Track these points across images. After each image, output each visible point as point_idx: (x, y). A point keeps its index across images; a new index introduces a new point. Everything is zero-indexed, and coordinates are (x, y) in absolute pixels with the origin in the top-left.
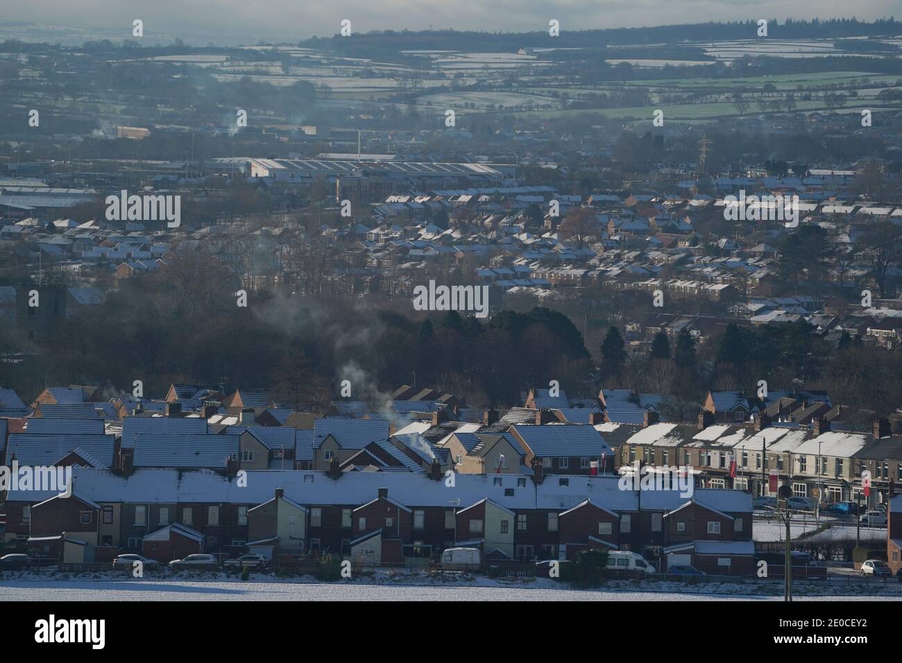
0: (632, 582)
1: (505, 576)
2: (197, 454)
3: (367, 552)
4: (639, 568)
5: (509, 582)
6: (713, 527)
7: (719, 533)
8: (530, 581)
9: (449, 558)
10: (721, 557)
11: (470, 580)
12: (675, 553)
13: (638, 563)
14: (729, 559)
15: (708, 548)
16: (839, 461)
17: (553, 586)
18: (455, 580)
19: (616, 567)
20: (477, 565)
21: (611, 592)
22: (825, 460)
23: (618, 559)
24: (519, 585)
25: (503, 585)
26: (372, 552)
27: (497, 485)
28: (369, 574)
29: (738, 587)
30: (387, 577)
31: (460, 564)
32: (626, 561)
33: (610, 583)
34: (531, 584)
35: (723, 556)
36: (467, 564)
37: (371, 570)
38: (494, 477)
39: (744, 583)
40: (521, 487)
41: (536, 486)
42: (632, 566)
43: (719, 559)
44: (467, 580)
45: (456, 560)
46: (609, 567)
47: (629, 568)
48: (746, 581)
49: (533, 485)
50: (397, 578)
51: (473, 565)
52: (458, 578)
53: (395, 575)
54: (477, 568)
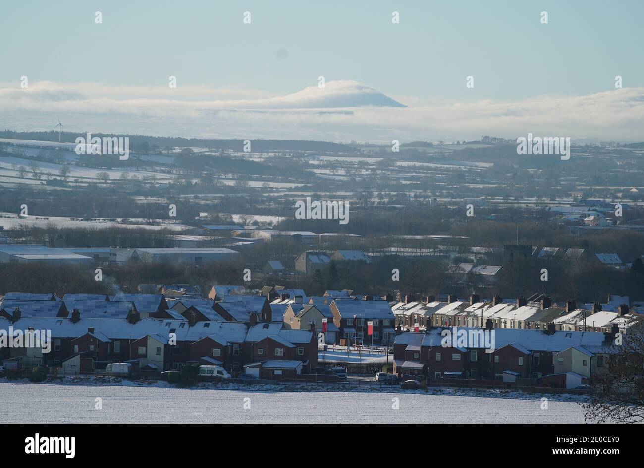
0: (214, 384)
1: (139, 380)
2: (105, 312)
3: (72, 365)
4: (219, 375)
5: (140, 383)
6: (279, 352)
7: (282, 355)
8: (153, 383)
9: (110, 369)
10: (276, 369)
11: (118, 382)
12: (250, 367)
13: (219, 372)
14: (281, 371)
15: (270, 364)
16: (520, 323)
17: (165, 386)
18: (109, 382)
19: (206, 375)
20: (126, 373)
21: (198, 389)
22: (514, 322)
23: (207, 370)
24: (145, 385)
25: (136, 385)
26: (75, 365)
27: (167, 327)
28: (61, 379)
29: (273, 386)
30: (71, 380)
31: (116, 373)
32: (212, 371)
33: (200, 384)
34: (153, 385)
35: (277, 369)
36: (119, 373)
37: (63, 376)
38: (166, 322)
39: (279, 384)
40: (181, 328)
41: (189, 327)
42: (215, 374)
43: (275, 371)
44: (116, 382)
45: (114, 370)
46: (202, 375)
47: (213, 375)
48: (281, 383)
49: (188, 327)
50: (76, 381)
51: (124, 373)
52: (111, 381)
53: (76, 379)
54: (126, 375)
